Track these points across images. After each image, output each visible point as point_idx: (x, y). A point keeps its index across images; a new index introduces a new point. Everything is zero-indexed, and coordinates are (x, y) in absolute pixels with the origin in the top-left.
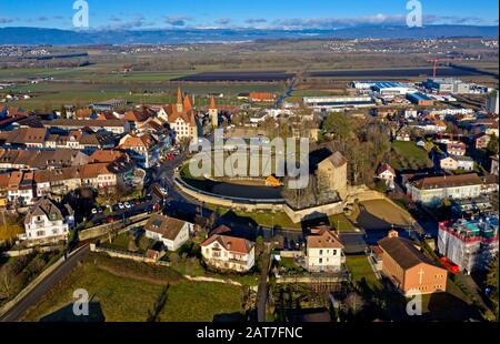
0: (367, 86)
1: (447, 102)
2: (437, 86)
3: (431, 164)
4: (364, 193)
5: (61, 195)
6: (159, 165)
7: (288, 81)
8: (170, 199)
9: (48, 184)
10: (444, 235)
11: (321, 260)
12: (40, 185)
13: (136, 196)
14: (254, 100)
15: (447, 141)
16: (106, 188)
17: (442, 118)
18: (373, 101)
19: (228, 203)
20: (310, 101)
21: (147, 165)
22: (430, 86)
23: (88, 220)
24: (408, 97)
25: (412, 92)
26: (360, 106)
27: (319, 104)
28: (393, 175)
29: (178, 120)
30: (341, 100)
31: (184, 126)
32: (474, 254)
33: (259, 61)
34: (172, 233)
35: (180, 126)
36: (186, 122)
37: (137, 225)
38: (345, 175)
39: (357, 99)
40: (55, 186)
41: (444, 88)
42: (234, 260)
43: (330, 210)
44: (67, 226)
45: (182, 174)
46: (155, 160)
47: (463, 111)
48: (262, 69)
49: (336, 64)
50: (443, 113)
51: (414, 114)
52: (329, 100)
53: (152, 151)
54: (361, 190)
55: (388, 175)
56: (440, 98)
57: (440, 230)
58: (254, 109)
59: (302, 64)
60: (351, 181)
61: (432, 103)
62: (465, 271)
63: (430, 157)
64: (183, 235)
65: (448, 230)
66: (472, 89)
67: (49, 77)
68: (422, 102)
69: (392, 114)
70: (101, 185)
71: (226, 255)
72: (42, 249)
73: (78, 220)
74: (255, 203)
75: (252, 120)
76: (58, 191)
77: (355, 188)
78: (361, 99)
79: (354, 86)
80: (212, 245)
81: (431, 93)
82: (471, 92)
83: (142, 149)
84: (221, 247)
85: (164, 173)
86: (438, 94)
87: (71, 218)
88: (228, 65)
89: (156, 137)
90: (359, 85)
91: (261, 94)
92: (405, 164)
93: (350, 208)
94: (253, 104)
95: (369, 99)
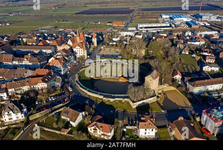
0: (168, 17)
1: (205, 26)
2: (201, 17)
3: (198, 69)
4: (166, 88)
5: (20, 94)
6: (68, 72)
7: (131, 14)
8: (74, 94)
9: (13, 89)
10: (205, 117)
11: (146, 133)
12: (10, 90)
13: (57, 93)
14: (114, 25)
15: (206, 54)
16: (42, 89)
17: (203, 36)
18: (171, 26)
19: (101, 97)
20: (141, 26)
21: (62, 73)
22: (197, 17)
23: (34, 109)
24: (187, 23)
25: (189, 20)
26: (164, 28)
27: (145, 28)
28: (180, 77)
29: (77, 47)
30: (156, 25)
31: (80, 50)
32: (219, 127)
33: (117, 2)
34: (74, 118)
35: (78, 50)
36: (81, 48)
37: (57, 111)
38: (158, 81)
39: (163, 25)
40: (17, 90)
41: (204, 18)
42: (104, 135)
43: (151, 101)
44: (23, 115)
45: (79, 77)
46: (66, 70)
47: (213, 33)
48: (119, 7)
49: (154, 4)
50: (204, 33)
51: (190, 34)
52: (150, 25)
53: (65, 66)
54: (165, 86)
55: (178, 77)
56: (202, 24)
57: (203, 114)
58: (115, 30)
59: (137, 4)
60: (161, 83)
61: (198, 27)
62: (214, 134)
63: (198, 65)
64: (80, 118)
65: (207, 115)
66: (217, 18)
67: (18, 12)
68: (194, 26)
69: (179, 34)
70: (40, 88)
71: (100, 132)
72: (12, 126)
73: (29, 110)
74: (114, 97)
75: (114, 39)
76: (19, 92)
77: (162, 86)
78: (165, 25)
79: (162, 17)
80: (93, 127)
81: (198, 20)
82: (217, 20)
83: (59, 66)
84: (97, 129)
85: (71, 77)
86: (201, 21)
87: (25, 110)
88: (102, 5)
89: (66, 58)
90: (164, 16)
91: (118, 22)
92: (186, 69)
93: (160, 96)
94: (114, 28)
95: (168, 25)
